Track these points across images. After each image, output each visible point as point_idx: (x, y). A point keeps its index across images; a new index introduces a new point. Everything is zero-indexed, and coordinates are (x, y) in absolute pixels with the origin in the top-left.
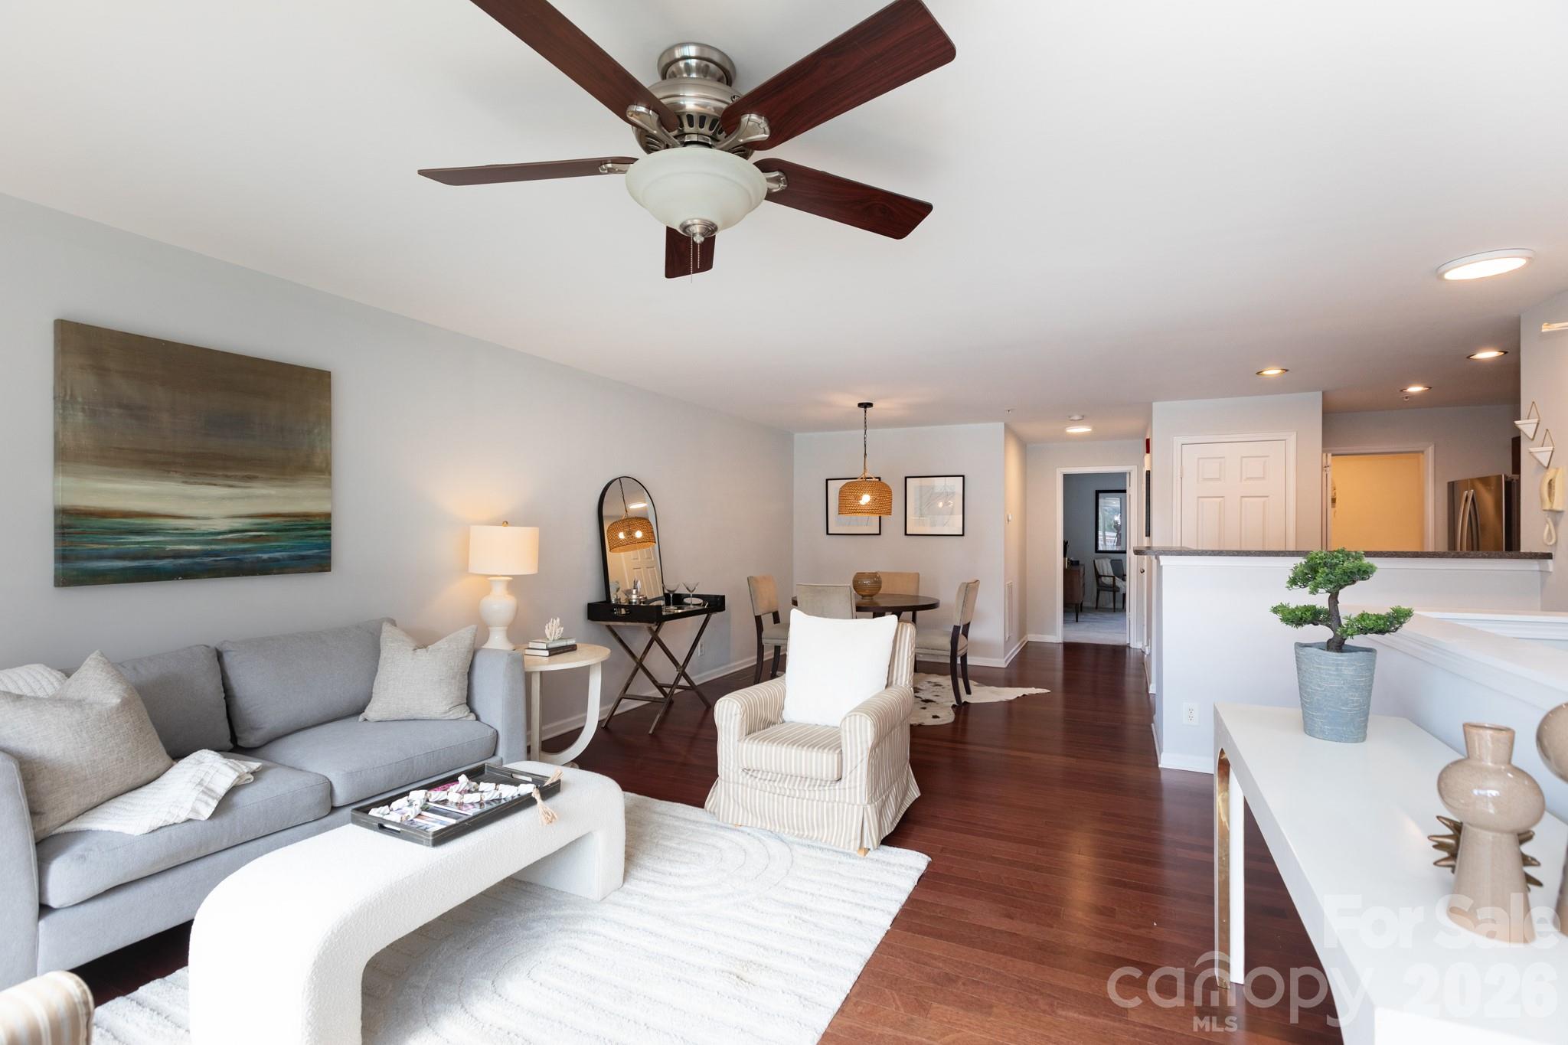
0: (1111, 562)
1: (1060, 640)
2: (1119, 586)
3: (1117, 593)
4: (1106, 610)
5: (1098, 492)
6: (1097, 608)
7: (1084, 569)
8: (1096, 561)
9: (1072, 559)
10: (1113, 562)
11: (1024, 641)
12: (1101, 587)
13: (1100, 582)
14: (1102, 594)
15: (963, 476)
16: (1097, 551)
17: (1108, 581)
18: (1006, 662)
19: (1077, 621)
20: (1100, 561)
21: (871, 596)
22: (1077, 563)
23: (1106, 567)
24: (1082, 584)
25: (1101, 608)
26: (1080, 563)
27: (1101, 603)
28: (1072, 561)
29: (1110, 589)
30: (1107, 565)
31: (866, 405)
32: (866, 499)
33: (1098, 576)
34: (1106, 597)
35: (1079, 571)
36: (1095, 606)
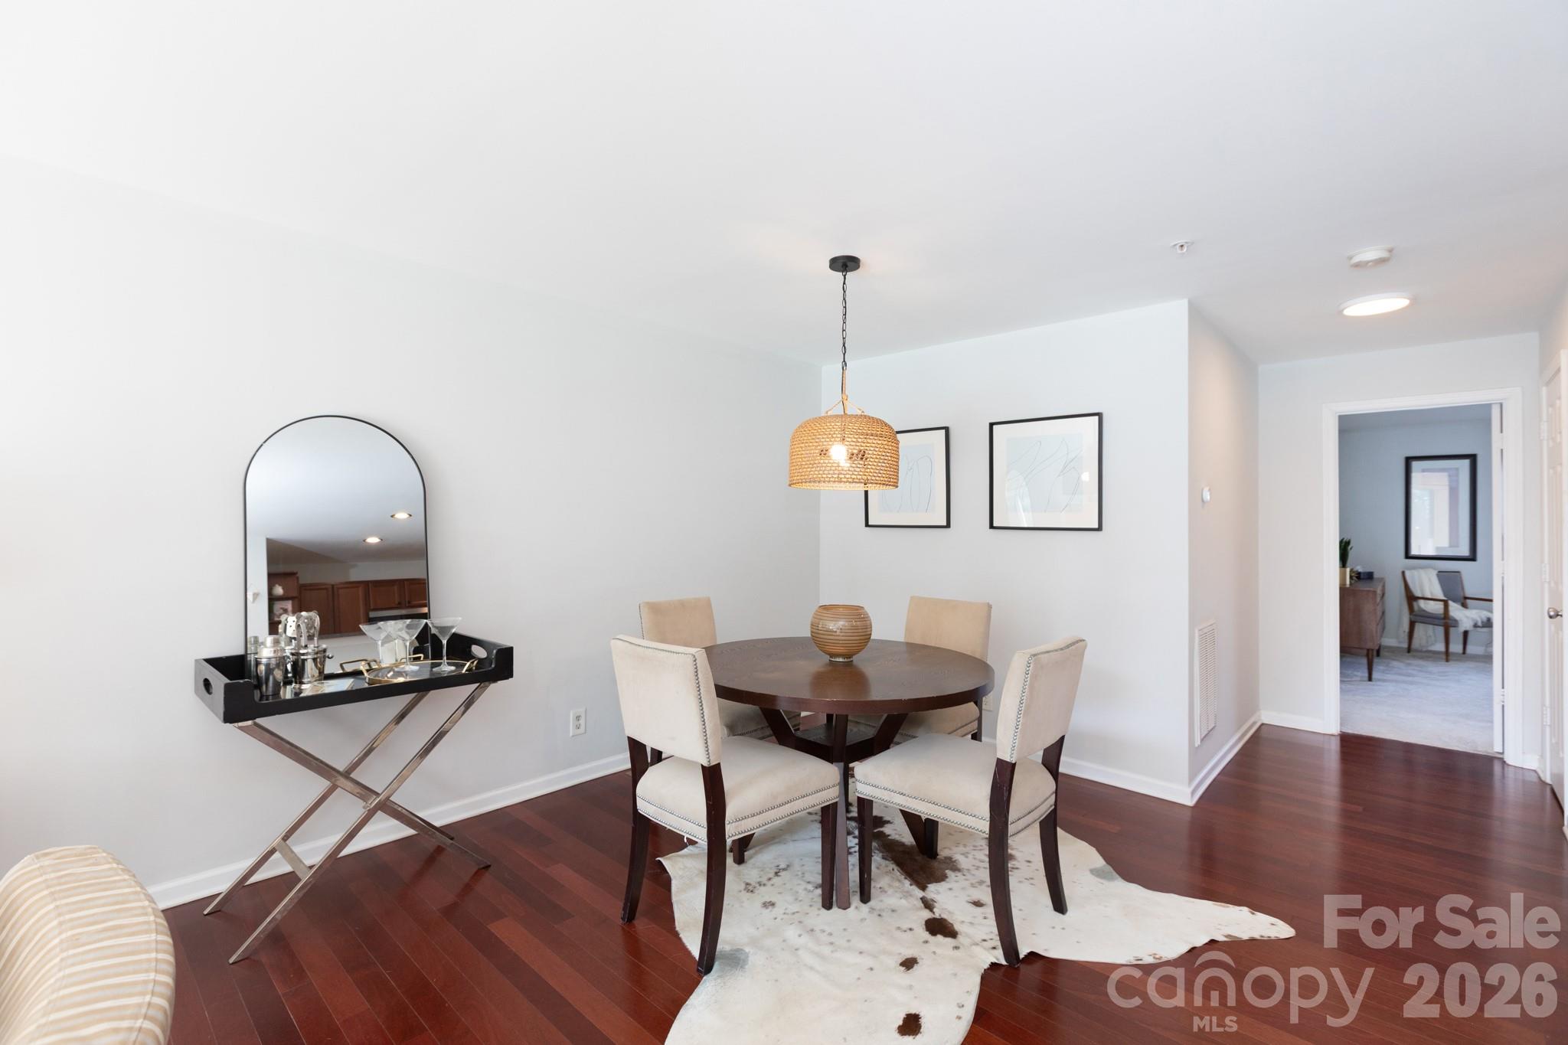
0: (1438, 575)
1: (1334, 729)
2: (1457, 618)
3: (1452, 630)
4: (1429, 655)
5: (1408, 460)
6: (1409, 650)
7: (1384, 586)
8: (1408, 574)
9: (1360, 569)
10: (1442, 575)
11: (1254, 723)
12: (1417, 617)
13: (1416, 608)
14: (1420, 629)
15: (1099, 415)
16: (1408, 556)
17: (1436, 608)
18: (1193, 793)
19: (1370, 679)
20: (1415, 573)
21: (850, 656)
22: (1369, 576)
23: (1427, 583)
24: (1379, 613)
25: (1417, 651)
26: (1376, 576)
27: (1416, 644)
28: (1359, 573)
29: (1437, 622)
30: (1430, 580)
31: (845, 264)
32: (839, 453)
33: (1411, 598)
34: (1430, 637)
35: (1375, 592)
36: (1405, 645)
